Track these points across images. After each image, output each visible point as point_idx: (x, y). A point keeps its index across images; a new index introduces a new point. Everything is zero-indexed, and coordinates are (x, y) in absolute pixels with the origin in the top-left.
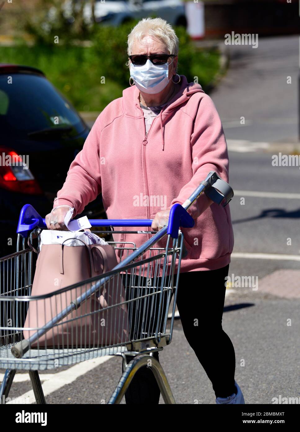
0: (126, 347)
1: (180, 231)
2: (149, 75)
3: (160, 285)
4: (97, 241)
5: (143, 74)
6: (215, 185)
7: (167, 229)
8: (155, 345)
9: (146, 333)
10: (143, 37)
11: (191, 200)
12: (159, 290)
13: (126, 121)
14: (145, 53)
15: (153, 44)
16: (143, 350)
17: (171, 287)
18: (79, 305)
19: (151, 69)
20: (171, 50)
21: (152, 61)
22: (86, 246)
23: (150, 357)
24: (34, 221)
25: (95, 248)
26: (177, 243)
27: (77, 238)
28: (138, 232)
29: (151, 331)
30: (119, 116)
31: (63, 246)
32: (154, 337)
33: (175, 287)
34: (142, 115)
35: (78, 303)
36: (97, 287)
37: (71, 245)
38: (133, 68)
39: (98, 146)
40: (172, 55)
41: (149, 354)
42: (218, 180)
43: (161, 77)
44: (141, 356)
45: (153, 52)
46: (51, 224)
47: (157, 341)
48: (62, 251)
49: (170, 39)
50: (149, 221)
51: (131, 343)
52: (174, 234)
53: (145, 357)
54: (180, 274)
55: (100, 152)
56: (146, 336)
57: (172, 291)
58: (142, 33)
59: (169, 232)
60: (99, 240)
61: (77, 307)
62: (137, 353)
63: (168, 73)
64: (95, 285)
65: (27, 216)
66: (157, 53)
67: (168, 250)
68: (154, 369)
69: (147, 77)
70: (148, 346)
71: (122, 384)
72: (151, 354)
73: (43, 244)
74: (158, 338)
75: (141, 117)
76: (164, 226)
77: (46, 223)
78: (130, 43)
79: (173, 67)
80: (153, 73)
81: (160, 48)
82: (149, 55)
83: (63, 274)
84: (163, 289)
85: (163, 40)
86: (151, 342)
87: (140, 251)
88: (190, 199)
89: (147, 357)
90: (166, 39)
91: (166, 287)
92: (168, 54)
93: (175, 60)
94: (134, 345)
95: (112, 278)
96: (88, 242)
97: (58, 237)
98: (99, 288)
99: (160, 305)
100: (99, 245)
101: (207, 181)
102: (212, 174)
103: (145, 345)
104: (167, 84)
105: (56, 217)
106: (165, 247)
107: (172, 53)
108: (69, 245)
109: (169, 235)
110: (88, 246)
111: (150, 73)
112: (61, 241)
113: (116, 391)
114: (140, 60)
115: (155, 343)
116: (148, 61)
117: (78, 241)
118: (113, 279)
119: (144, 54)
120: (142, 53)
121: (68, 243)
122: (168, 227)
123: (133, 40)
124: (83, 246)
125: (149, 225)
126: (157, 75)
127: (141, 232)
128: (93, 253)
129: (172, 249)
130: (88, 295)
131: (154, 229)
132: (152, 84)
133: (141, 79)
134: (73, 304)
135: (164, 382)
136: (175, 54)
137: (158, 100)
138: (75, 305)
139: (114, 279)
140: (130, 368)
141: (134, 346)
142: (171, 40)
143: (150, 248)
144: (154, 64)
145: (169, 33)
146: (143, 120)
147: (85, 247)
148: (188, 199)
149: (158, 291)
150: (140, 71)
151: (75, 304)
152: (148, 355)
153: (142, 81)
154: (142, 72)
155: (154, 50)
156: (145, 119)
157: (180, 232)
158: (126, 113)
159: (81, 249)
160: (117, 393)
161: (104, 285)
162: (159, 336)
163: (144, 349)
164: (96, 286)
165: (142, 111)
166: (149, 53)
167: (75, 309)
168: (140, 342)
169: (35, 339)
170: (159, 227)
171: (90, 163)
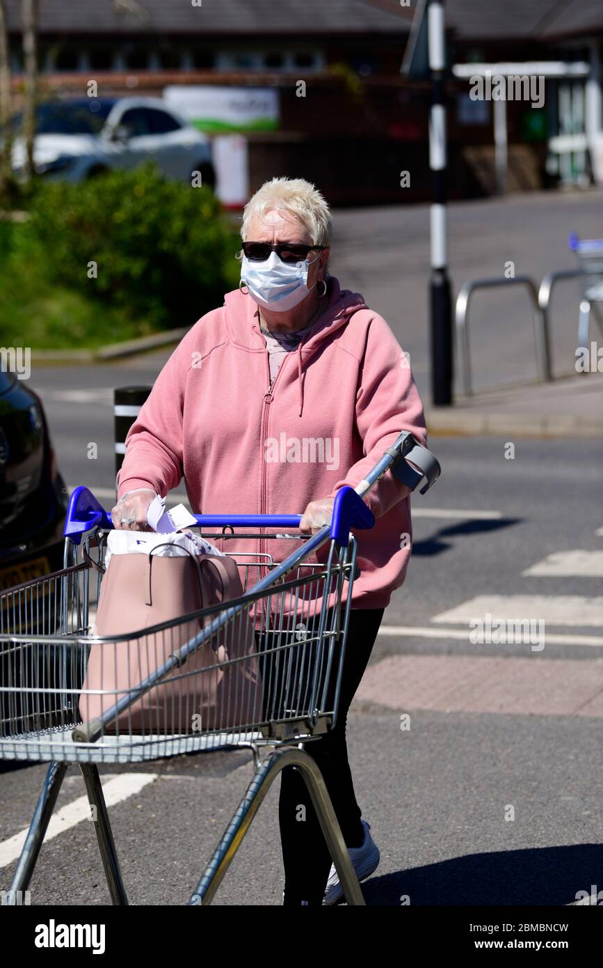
0: (260, 733)
1: (351, 534)
2: (272, 279)
3: (316, 628)
4: (207, 550)
5: (262, 277)
6: (409, 457)
7: (330, 530)
8: (307, 730)
9: (294, 711)
10: (267, 210)
11: (370, 481)
12: (316, 635)
13: (233, 354)
14: (269, 240)
15: (284, 225)
16: (287, 738)
17: (336, 631)
18: (184, 660)
19: (277, 268)
20: (315, 237)
21: (279, 254)
22: (191, 556)
23: (299, 750)
24: (94, 516)
25: (206, 562)
26: (346, 555)
27: (175, 543)
28: (278, 536)
29: (301, 708)
30: (220, 344)
31: (151, 557)
32: (306, 716)
33: (343, 632)
34: (263, 346)
35: (183, 655)
36: (214, 629)
37: (164, 554)
38: (247, 264)
39: (182, 397)
40: (316, 248)
41: (297, 745)
42: (416, 447)
43: (295, 284)
44: (284, 749)
45: (283, 239)
46: (121, 524)
47: (311, 724)
48: (149, 565)
49: (315, 218)
50: (295, 518)
51: (269, 725)
52: (341, 540)
53: (291, 750)
54: (351, 611)
55: (185, 407)
56: (293, 715)
57: (338, 637)
58: (268, 203)
59: (333, 534)
60: (210, 548)
61: (180, 663)
62: (279, 742)
63: (306, 278)
64: (210, 625)
65: (82, 508)
66: (289, 241)
67: (332, 567)
68: (306, 772)
69: (269, 282)
70: (296, 732)
71: (252, 795)
72: (300, 746)
73: (112, 554)
74: (314, 718)
75: (263, 351)
76: (324, 525)
77: (113, 521)
78: (245, 218)
79: (317, 268)
80: (279, 276)
81: (297, 233)
82: (275, 245)
83: (151, 605)
84: (323, 634)
85: (302, 220)
86: (302, 726)
87: (284, 568)
88: (368, 479)
89: (295, 750)
90: (308, 218)
91: (327, 630)
92: (311, 245)
93: (323, 256)
94: (273, 728)
95: (238, 614)
96: (194, 549)
97: (138, 542)
98: (216, 630)
99: (317, 662)
100: (213, 556)
101: (396, 449)
102: (405, 437)
103: (293, 729)
104: (305, 296)
105: (132, 511)
106: (326, 562)
107: (318, 242)
108: (161, 555)
109: (333, 541)
110: (195, 558)
111: (275, 276)
112: (146, 549)
113: (242, 805)
114: (259, 251)
115: (308, 726)
116: (273, 254)
117: (177, 548)
118: (239, 616)
119: (267, 242)
120: (264, 239)
121: (160, 552)
122: (331, 527)
123: (250, 215)
124: (186, 556)
125: (296, 524)
126: (287, 281)
127: (282, 536)
128: (203, 569)
129: (338, 565)
130: (198, 643)
131: (304, 532)
132: (276, 295)
133: (259, 284)
134: (174, 658)
135: (321, 794)
136: (324, 245)
137: (288, 323)
138: (178, 660)
139: (241, 617)
140: (266, 767)
141: (274, 731)
142: (317, 219)
143: (301, 564)
144: (284, 260)
145: (315, 207)
146: (266, 356)
147: (190, 559)
148: (365, 479)
149: (314, 637)
150: (258, 271)
151: (178, 658)
152: (296, 748)
153: (259, 289)
154: (259, 273)
155: (285, 236)
156: (269, 354)
157: (351, 536)
158: (234, 340)
159: (182, 562)
160: (244, 808)
161: (226, 626)
162: (315, 715)
163: (290, 737)
164: (212, 627)
165: (263, 338)
166: (275, 241)
167: (178, 667)
168: (284, 725)
169: (113, 717)
170: (312, 527)
171: (167, 427)
